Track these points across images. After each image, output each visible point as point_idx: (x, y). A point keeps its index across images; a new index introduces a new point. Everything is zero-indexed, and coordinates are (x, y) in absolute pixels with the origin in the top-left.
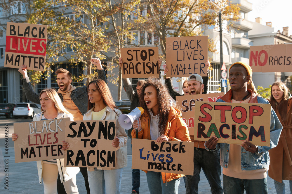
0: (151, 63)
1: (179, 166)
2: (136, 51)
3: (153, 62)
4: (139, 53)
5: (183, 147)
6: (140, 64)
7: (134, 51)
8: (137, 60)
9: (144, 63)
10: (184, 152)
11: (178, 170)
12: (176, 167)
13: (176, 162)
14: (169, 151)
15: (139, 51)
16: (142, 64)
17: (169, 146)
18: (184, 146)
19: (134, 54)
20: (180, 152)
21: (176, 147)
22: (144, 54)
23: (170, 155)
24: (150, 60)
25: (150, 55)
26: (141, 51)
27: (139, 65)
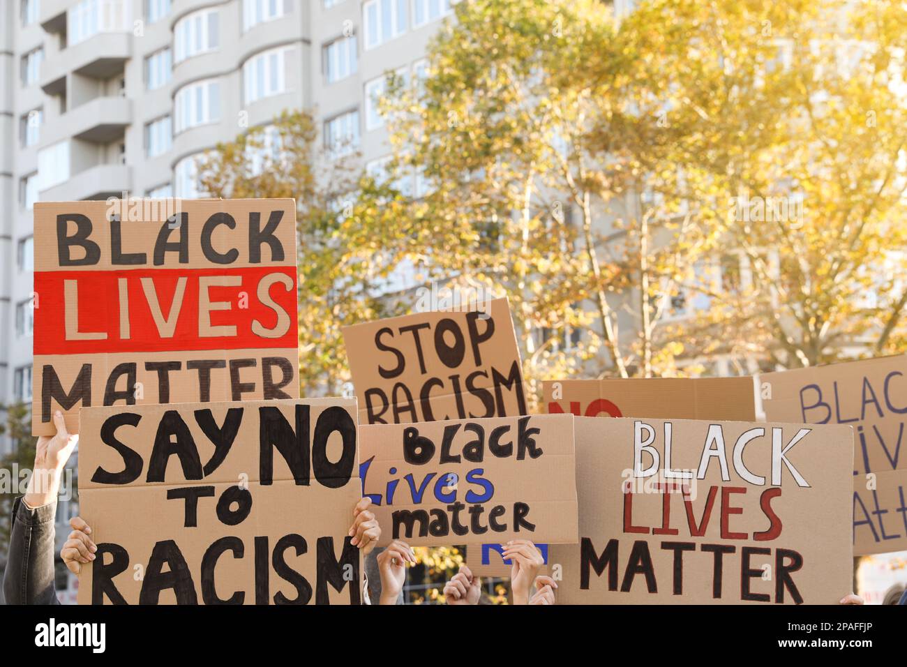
0: (485, 375)
1: (521, 510)
2: (415, 329)
3: (493, 370)
4: (427, 337)
5: (533, 436)
6: (440, 383)
7: (402, 330)
8: (424, 371)
9: (455, 379)
10: (536, 453)
11: (516, 529)
12: (507, 518)
13: (505, 498)
14: (478, 457)
15: (427, 325)
16: (449, 384)
17: (474, 436)
18: (536, 431)
19: (405, 343)
20: (521, 456)
21: (503, 441)
22: (449, 339)
23: (480, 472)
24: (478, 362)
25: (477, 339)
26: (433, 326)
27: (435, 388)
